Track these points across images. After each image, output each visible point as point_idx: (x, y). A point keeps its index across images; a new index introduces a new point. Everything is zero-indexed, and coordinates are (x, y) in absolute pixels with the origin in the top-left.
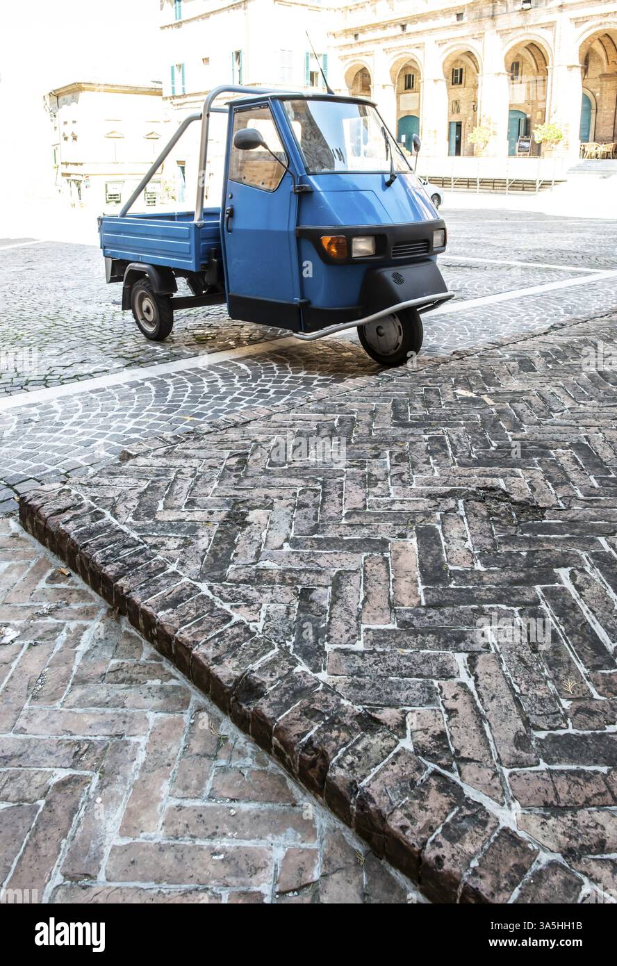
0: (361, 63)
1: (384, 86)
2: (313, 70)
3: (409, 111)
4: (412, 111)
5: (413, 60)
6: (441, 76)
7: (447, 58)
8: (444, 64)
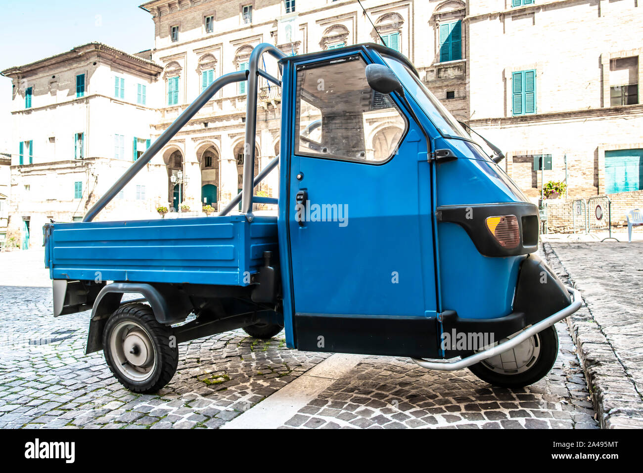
0: (176, 147)
1: (192, 163)
2: (139, 150)
3: (208, 181)
4: (212, 181)
5: (213, 147)
6: (233, 158)
7: (237, 145)
8: (234, 149)
